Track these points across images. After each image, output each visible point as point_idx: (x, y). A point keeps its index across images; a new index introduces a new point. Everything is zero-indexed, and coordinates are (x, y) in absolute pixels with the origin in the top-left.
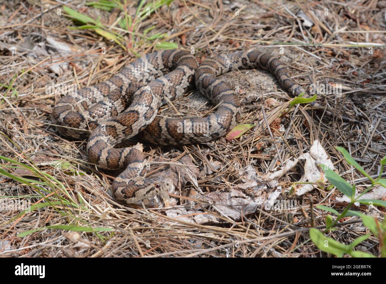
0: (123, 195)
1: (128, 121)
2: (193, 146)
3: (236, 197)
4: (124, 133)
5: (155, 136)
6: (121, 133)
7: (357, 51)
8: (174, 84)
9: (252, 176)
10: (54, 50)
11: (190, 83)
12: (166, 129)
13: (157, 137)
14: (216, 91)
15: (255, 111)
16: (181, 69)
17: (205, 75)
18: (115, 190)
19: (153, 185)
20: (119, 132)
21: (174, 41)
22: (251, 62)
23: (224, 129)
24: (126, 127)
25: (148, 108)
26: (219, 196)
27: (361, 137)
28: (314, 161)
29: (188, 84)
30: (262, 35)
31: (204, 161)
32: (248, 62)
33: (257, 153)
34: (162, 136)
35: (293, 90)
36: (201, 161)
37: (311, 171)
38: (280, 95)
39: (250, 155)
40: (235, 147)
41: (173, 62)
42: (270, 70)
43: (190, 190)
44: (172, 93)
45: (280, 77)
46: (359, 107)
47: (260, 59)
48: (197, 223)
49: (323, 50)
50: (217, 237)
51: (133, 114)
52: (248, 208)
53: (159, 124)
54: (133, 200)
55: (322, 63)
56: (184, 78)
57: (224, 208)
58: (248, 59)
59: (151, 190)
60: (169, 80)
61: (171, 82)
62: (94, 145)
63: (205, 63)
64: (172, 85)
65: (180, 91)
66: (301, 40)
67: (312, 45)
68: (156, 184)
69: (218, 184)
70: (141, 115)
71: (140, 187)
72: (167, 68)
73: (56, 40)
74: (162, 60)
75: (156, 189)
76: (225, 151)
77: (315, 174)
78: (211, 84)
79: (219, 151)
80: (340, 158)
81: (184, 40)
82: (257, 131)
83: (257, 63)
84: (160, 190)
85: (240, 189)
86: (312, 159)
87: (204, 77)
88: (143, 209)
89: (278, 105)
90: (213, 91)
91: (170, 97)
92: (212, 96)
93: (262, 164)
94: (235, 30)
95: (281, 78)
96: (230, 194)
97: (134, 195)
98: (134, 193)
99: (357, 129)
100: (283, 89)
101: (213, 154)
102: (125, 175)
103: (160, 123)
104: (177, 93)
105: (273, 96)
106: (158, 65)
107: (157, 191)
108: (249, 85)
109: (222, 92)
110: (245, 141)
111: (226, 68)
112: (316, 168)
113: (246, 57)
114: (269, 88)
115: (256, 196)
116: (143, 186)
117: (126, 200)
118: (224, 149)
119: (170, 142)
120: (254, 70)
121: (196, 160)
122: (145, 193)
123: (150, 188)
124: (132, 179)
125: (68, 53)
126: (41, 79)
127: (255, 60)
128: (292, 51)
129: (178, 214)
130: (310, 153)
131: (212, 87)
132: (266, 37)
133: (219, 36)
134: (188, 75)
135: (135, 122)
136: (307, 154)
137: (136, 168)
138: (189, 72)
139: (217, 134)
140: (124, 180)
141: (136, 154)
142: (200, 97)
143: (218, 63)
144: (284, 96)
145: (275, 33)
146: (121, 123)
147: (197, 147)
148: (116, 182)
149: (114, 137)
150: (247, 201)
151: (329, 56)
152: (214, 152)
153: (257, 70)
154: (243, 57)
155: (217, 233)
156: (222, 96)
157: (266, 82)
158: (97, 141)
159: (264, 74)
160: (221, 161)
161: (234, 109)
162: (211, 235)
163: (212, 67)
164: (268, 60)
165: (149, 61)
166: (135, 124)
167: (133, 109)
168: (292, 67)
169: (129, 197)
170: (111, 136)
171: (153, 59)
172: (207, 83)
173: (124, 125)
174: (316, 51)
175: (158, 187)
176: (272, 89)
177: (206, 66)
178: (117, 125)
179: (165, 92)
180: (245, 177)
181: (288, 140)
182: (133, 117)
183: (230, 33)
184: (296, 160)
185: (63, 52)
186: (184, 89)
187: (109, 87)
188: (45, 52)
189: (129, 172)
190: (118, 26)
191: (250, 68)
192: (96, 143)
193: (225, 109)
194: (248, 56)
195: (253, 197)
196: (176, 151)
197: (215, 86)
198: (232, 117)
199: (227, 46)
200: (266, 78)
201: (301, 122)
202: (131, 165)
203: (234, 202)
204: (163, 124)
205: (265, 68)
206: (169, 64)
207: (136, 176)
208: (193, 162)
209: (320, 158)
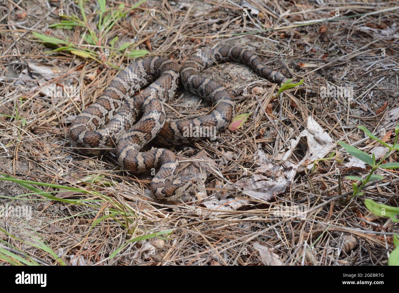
0: (164, 195)
1: (147, 128)
2: (203, 141)
3: (259, 181)
4: (145, 139)
5: (168, 138)
6: (144, 139)
7: (303, 29)
8: (166, 89)
9: (263, 159)
10: (38, 75)
11: (178, 85)
12: (178, 131)
13: (171, 140)
14: (209, 90)
15: (246, 101)
16: (168, 74)
17: (192, 77)
18: (155, 191)
19: (190, 183)
20: (142, 138)
21: (140, 48)
22: (223, 56)
23: (228, 122)
24: (146, 134)
25: (160, 113)
26: (244, 182)
27: (340, 107)
28: (312, 136)
29: (177, 86)
30: (217, 29)
31: (217, 152)
32: (221, 57)
33: (260, 138)
34: (175, 137)
35: (272, 77)
36: (214, 153)
37: (312, 145)
38: (262, 83)
39: (256, 141)
40: (241, 136)
41: (155, 69)
42: (244, 61)
43: (215, 181)
44: (166, 97)
45: (256, 67)
46: (329, 80)
47: (232, 53)
48: (234, 210)
49: (276, 33)
50: (261, 219)
51: (150, 122)
52: (276, 188)
53: (171, 128)
54: (173, 198)
55: (282, 46)
56: (173, 81)
57: (251, 192)
58: (220, 54)
59: (189, 186)
60: (161, 86)
61: (163, 88)
62: (126, 156)
63: (187, 65)
64: (164, 90)
65: (172, 94)
66: (253, 28)
67: (265, 31)
68: (193, 181)
69: (236, 172)
70: (156, 121)
71: (179, 185)
72: (150, 75)
73: (36, 65)
74: (144, 69)
75: (194, 185)
76: (233, 141)
77: (316, 147)
78: (201, 84)
79: (228, 143)
80: (330, 129)
81: (150, 45)
82: (257, 119)
83: (229, 57)
84: (197, 185)
85: (259, 173)
86: (310, 134)
87: (193, 78)
88: (182, 204)
89: (264, 92)
90: (205, 90)
91: (165, 100)
92: (205, 95)
93: (266, 147)
94: (192, 29)
95: (258, 67)
96: (253, 179)
97: (174, 193)
98: (174, 191)
99: (335, 100)
100: (262, 77)
101: (223, 146)
102: (161, 175)
103: (172, 126)
104: (169, 96)
105: (257, 85)
106: (141, 73)
107: (194, 187)
108: (231, 78)
109: (215, 89)
110: (248, 129)
111: (203, 65)
112: (315, 142)
113: (219, 53)
114: (249, 78)
115: (277, 177)
116: (182, 185)
117: (166, 198)
118: (231, 140)
119: (183, 142)
120: (227, 63)
121: (209, 153)
122: (184, 190)
123: (188, 185)
124: (167, 178)
125: (52, 76)
126: (35, 103)
127: (227, 54)
128: (251, 39)
129: (215, 204)
130: (307, 129)
131: (203, 86)
132: (222, 31)
133: (179, 37)
134: (175, 78)
135: (153, 128)
136: (305, 130)
137: (170, 168)
138: (176, 76)
139: (223, 127)
140: (160, 180)
141: (168, 155)
142: (191, 96)
143: (196, 63)
144: (266, 83)
145: (228, 25)
146: (141, 131)
147: (207, 142)
148: (154, 183)
149: (139, 144)
150: (270, 182)
151: (283, 38)
152: (224, 144)
153: (230, 63)
154: (215, 53)
155: (259, 215)
156: (216, 93)
157: (243, 73)
158: (127, 152)
159: (238, 66)
160: (232, 150)
161: (231, 103)
162: (256, 218)
163: (194, 67)
164: (240, 53)
165: (132, 71)
166: (153, 129)
167: (149, 118)
168: (260, 55)
169: (170, 196)
170: (136, 143)
171: (135, 68)
172: (198, 84)
173: (144, 132)
174: (270, 36)
175: (195, 183)
176: (252, 78)
177: (189, 68)
178: (138, 133)
179: (160, 97)
180: (258, 160)
181: (283, 121)
182: (151, 124)
183: (188, 32)
184: (298, 138)
185: (47, 75)
186: (175, 91)
187: (109, 101)
188: (29, 78)
189: (164, 172)
190: (85, 43)
191: (222, 62)
192: (127, 154)
193: (224, 104)
194: (220, 52)
195: (275, 178)
196: (188, 149)
197: (206, 85)
198: (232, 111)
199: (190, 44)
200: (242, 69)
201: (288, 104)
202: (165, 166)
203: (259, 185)
204: (175, 127)
205: (238, 60)
206: (151, 71)
207: (170, 175)
208: (208, 156)
209: (317, 133)
